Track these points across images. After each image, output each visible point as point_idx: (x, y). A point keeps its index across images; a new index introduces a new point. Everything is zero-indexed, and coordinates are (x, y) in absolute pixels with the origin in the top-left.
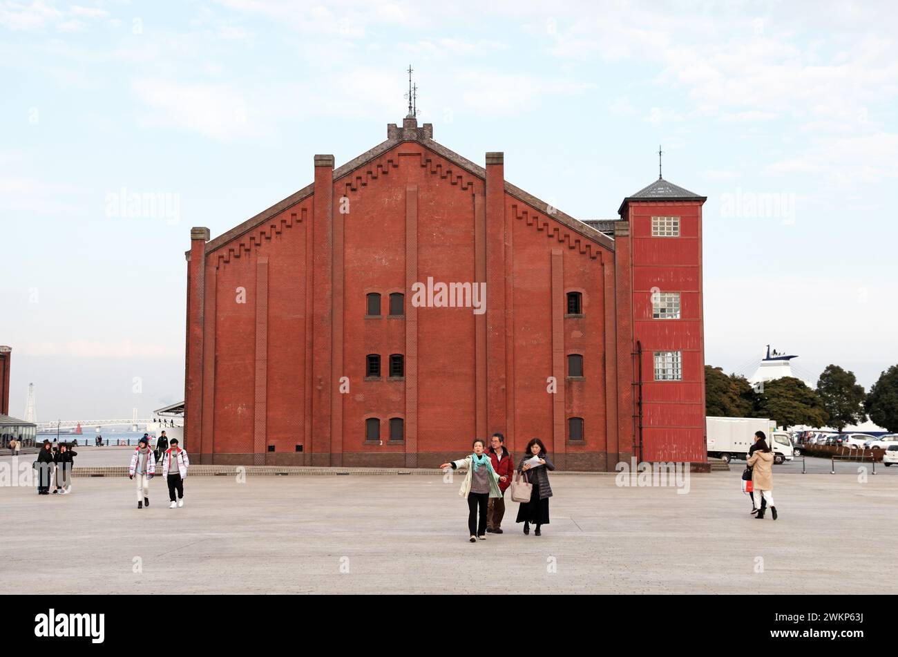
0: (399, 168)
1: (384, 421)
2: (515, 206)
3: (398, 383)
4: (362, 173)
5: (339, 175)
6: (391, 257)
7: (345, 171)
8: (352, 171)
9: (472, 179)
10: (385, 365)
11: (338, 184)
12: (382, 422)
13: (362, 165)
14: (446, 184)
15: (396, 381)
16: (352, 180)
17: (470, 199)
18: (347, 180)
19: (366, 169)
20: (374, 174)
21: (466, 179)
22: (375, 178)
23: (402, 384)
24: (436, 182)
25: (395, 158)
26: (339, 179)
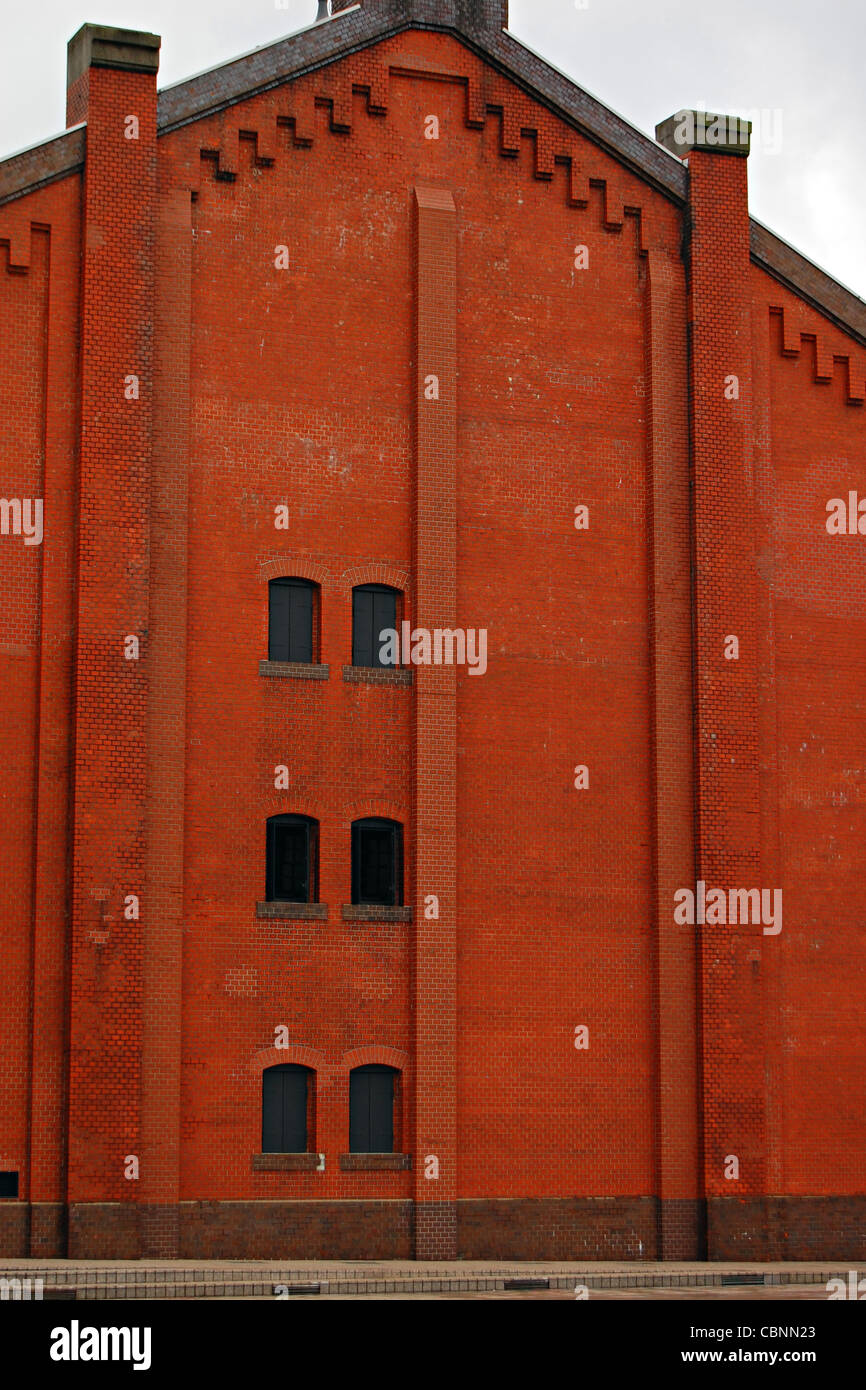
0: (388, 120)
1: (331, 1075)
2: (777, 313)
3: (382, 931)
4: (261, 118)
5: (179, 113)
6: (358, 449)
7: (202, 102)
8: (225, 106)
9: (638, 196)
10: (334, 859)
11: (174, 148)
12: (322, 1081)
13: (261, 91)
14: (548, 202)
15: (371, 920)
16: (225, 138)
17: (630, 267)
18: (204, 139)
19: (274, 105)
20: (303, 130)
21: (622, 194)
22: (305, 144)
23: (397, 933)
24: (517, 191)
25: (379, 83)
26: (177, 127)
